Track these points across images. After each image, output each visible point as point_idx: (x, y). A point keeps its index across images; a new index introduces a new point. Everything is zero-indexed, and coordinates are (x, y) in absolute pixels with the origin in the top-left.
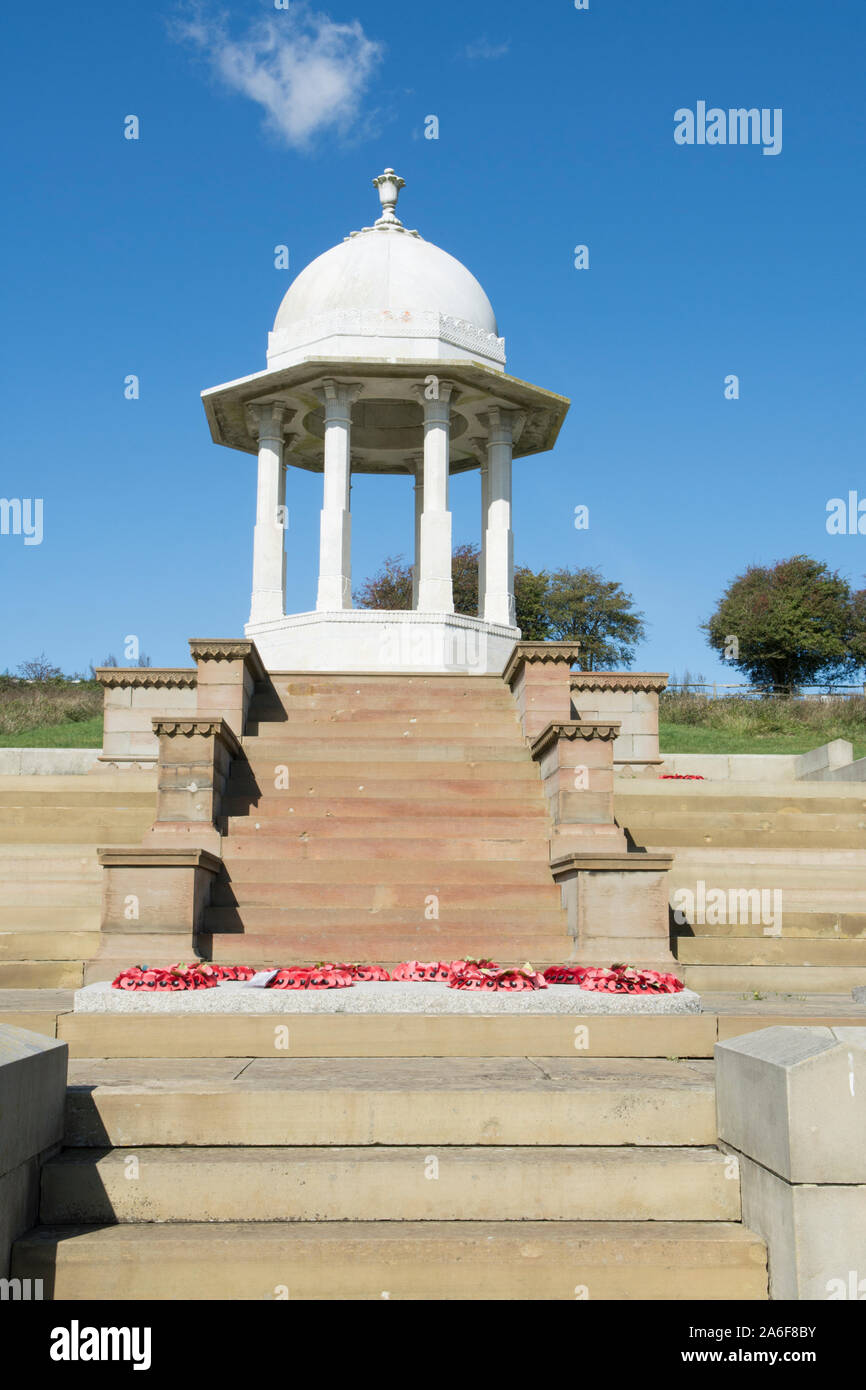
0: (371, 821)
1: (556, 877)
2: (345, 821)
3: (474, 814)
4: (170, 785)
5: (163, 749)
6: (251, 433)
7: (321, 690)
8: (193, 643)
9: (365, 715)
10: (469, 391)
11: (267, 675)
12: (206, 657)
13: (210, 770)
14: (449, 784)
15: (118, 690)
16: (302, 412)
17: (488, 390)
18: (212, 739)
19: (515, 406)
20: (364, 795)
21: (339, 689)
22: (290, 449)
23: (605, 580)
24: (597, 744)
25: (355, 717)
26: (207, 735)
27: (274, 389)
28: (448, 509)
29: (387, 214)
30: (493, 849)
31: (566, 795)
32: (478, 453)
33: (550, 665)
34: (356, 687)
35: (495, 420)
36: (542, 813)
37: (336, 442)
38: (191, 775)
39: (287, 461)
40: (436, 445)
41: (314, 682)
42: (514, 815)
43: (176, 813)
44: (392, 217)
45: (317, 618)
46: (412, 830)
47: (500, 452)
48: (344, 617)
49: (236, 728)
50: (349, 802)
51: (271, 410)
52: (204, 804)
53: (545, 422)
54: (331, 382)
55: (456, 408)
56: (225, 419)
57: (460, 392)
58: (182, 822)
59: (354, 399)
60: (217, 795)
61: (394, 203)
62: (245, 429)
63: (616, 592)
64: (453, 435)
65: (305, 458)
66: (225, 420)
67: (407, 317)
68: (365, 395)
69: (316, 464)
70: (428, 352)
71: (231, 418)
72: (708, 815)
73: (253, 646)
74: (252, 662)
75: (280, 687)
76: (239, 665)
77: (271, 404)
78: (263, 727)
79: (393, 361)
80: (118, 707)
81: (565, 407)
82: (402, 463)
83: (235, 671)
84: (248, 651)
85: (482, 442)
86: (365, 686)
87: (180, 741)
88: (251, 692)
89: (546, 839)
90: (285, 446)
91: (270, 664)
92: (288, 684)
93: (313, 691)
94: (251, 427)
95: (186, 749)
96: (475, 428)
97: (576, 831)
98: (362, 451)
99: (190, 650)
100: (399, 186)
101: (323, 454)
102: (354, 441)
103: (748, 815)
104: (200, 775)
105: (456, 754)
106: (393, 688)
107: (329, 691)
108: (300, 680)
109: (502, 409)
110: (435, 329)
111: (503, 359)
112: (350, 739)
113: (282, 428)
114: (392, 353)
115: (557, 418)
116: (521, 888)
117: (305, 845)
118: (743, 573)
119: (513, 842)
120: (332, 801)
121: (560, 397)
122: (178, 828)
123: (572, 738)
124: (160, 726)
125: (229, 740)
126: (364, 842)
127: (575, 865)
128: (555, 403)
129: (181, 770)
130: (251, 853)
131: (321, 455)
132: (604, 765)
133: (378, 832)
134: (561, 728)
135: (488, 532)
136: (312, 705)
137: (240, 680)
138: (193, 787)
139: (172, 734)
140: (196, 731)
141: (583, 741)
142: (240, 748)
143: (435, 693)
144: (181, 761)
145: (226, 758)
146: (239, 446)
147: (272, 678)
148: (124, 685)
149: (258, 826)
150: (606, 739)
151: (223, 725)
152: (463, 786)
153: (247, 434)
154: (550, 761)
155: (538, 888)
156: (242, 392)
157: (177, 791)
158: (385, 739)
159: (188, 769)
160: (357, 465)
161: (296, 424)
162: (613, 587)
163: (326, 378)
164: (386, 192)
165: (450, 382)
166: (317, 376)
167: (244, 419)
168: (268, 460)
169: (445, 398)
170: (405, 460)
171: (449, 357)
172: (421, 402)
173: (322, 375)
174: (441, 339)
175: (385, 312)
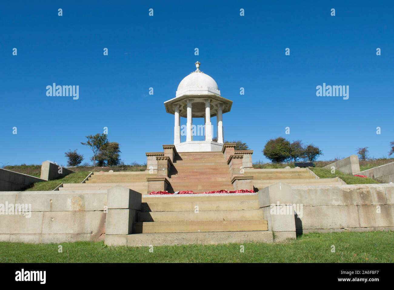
0: (197, 175)
1: (232, 183)
2: (192, 175)
3: (216, 174)
4: (159, 169)
5: (158, 162)
8: (163, 146)
9: (196, 159)
10: (214, 100)
12: (166, 148)
13: (167, 166)
14: (212, 169)
15: (150, 156)
16: (183, 106)
17: (217, 100)
18: (167, 160)
19: (223, 103)
20: (196, 171)
21: (191, 155)
22: (181, 113)
23: (243, 143)
24: (239, 159)
25: (194, 159)
27: (177, 101)
28: (210, 122)
29: (198, 69)
30: (220, 179)
31: (234, 169)
33: (231, 148)
34: (194, 154)
35: (219, 106)
36: (229, 173)
37: (189, 110)
39: (180, 116)
40: (208, 111)
41: (186, 154)
42: (224, 173)
43: (161, 174)
44: (198, 70)
45: (187, 143)
46: (205, 176)
47: (220, 112)
48: (191, 143)
49: (172, 160)
50: (193, 172)
51: (177, 105)
52: (166, 172)
53: (228, 106)
55: (211, 104)
56: (168, 108)
58: (162, 176)
59: (192, 102)
60: (168, 172)
61: (199, 67)
62: (172, 110)
63: (245, 145)
64: (211, 109)
67: (202, 87)
68: (194, 101)
69: (186, 116)
70: (206, 93)
71: (169, 107)
72: (261, 175)
73: (174, 146)
74: (174, 149)
76: (172, 149)
77: (177, 104)
78: (177, 161)
79: (199, 95)
80: (150, 160)
81: (232, 103)
83: (171, 151)
84: (173, 147)
88: (174, 155)
89: (230, 177)
90: (180, 112)
91: (178, 151)
94: (173, 109)
95: (162, 162)
96: (215, 108)
97: (236, 175)
100: (200, 65)
103: (269, 174)
104: (165, 167)
105: (213, 164)
106: (201, 154)
107: (189, 155)
108: (183, 154)
109: (220, 103)
110: (207, 89)
111: (220, 94)
112: (193, 163)
113: (179, 109)
114: (199, 93)
115: (231, 105)
116: (226, 185)
117: (185, 179)
118: (269, 140)
119: (224, 178)
120: (190, 172)
121: (231, 101)
123: (235, 158)
124: (157, 158)
126: (196, 179)
127: (235, 179)
128: (230, 102)
129: (161, 166)
130: (175, 181)
132: (240, 163)
133: (198, 177)
134: (232, 156)
135: (218, 126)
136: (186, 158)
137: (172, 152)
138: (164, 169)
139: (160, 160)
140: (164, 159)
141: (236, 159)
142: (172, 164)
143: (209, 155)
144: (162, 164)
147: (178, 153)
148: (151, 156)
149: (176, 177)
150: (241, 158)
151: (169, 158)
152: (214, 169)
153: (173, 111)
154: (231, 163)
155: (229, 185)
156: (171, 102)
157: (161, 170)
158: (200, 163)
159: (163, 166)
161: (182, 108)
162: (244, 144)
163: (187, 99)
164: (197, 66)
165: (210, 98)
166: (185, 98)
167: (172, 107)
168: (177, 114)
169: (209, 101)
170: (203, 115)
171: (210, 94)
172: (205, 102)
173: (186, 98)
174: (208, 91)
175: (198, 86)
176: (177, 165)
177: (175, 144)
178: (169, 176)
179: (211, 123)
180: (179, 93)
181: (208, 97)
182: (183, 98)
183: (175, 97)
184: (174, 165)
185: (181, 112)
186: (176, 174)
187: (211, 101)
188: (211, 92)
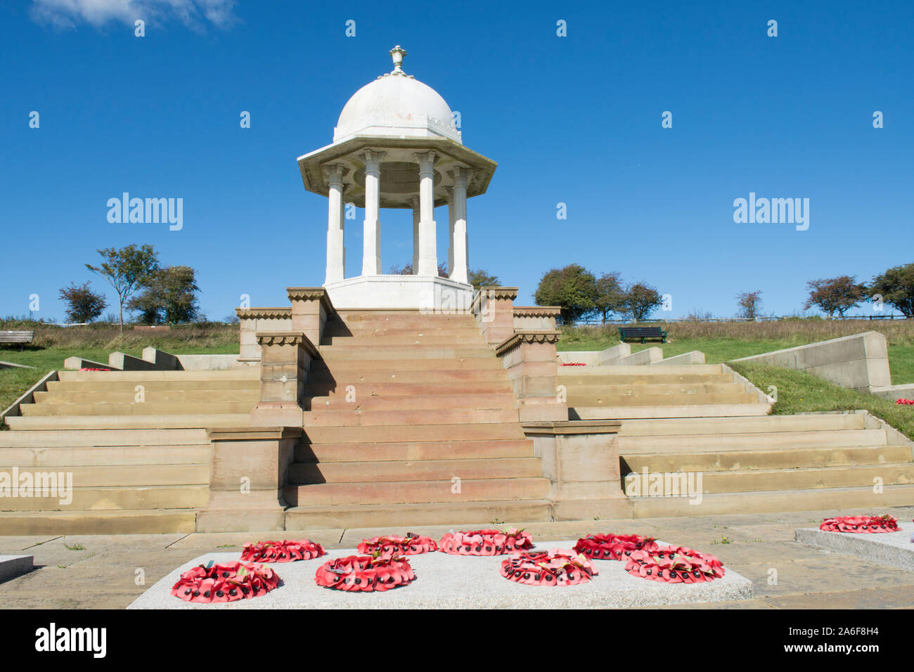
0: (401, 398)
1: (526, 434)
2: (384, 398)
4: (268, 378)
5: (264, 353)
6: (325, 185)
7: (366, 319)
8: (289, 290)
9: (392, 332)
10: (444, 157)
11: (335, 311)
12: (298, 299)
13: (296, 367)
14: (449, 372)
15: (249, 320)
16: (353, 170)
17: (454, 157)
18: (296, 346)
19: (468, 166)
20: (396, 381)
21: (376, 318)
22: (346, 192)
24: (546, 345)
25: (386, 334)
26: (293, 344)
27: (337, 156)
28: (434, 220)
29: (397, 69)
30: (482, 415)
31: (528, 379)
32: (447, 194)
33: (502, 300)
34: (386, 316)
35: (457, 174)
36: (509, 390)
37: (372, 184)
38: (283, 370)
40: (426, 187)
41: (362, 314)
42: (491, 392)
43: (274, 396)
44: (399, 70)
45: (363, 280)
46: (428, 404)
47: (460, 193)
48: (377, 279)
49: (314, 339)
50: (387, 386)
51: (336, 168)
52: (291, 389)
53: (483, 177)
54: (369, 151)
55: (437, 168)
57: (439, 158)
58: (278, 402)
59: (382, 161)
60: (301, 383)
61: (401, 63)
62: (322, 181)
64: (435, 184)
65: (354, 197)
66: (311, 176)
67: (409, 117)
68: (388, 159)
70: (421, 134)
71: (315, 174)
73: (325, 291)
74: (325, 301)
75: (343, 317)
76: (317, 302)
77: (336, 166)
78: (334, 340)
79: (403, 138)
80: (249, 331)
81: (494, 167)
82: (406, 202)
83: (314, 307)
84: (322, 294)
85: (450, 189)
86: (392, 316)
87: (275, 349)
88: (325, 318)
89: (517, 408)
91: (336, 304)
92: (347, 315)
93: (361, 319)
94: (325, 180)
95: (279, 353)
96: (446, 180)
97: (535, 402)
98: (386, 195)
99: (288, 294)
101: (364, 196)
102: (382, 189)
104: (288, 371)
105: (450, 354)
106: (407, 317)
107: (370, 319)
108: (355, 314)
109: (461, 168)
110: (425, 124)
112: (385, 346)
114: (403, 134)
115: (489, 174)
116: (508, 442)
117: (359, 415)
119: (496, 410)
120: (376, 386)
121: (493, 161)
122: (274, 407)
123: (531, 342)
124: (261, 339)
125: (309, 348)
126: (399, 413)
128: (489, 164)
129: (276, 367)
130: (323, 422)
131: (363, 197)
132: (550, 359)
133: (406, 406)
134: (524, 336)
135: (455, 234)
136: (361, 327)
137: (318, 312)
138: (284, 379)
139: (270, 344)
140: (286, 342)
141: (528, 345)
142: (318, 353)
143: (432, 319)
144: (276, 362)
145: (307, 359)
146: (320, 192)
147: (338, 313)
148: (252, 318)
149: (328, 403)
150: (551, 342)
151: (304, 337)
152: (457, 374)
153: (323, 185)
154: (508, 359)
155: (517, 443)
156: (320, 158)
157: (273, 381)
158: (405, 346)
159: (281, 367)
160: (383, 203)
161: (349, 178)
163: (366, 147)
164: (397, 58)
165: (434, 149)
166: (361, 147)
167: (321, 175)
168: (335, 195)
169: (431, 159)
170: (408, 200)
171: (433, 137)
172: (418, 162)
173: (364, 146)
174: (428, 129)
175: (398, 115)
176: (334, 354)
177: (327, 286)
178: (304, 402)
179: (435, 222)
180: (344, 133)
181: (427, 147)
182: (354, 147)
183: (332, 142)
184: (324, 356)
185: (349, 189)
186: (331, 392)
187: (436, 158)
188: (435, 133)
